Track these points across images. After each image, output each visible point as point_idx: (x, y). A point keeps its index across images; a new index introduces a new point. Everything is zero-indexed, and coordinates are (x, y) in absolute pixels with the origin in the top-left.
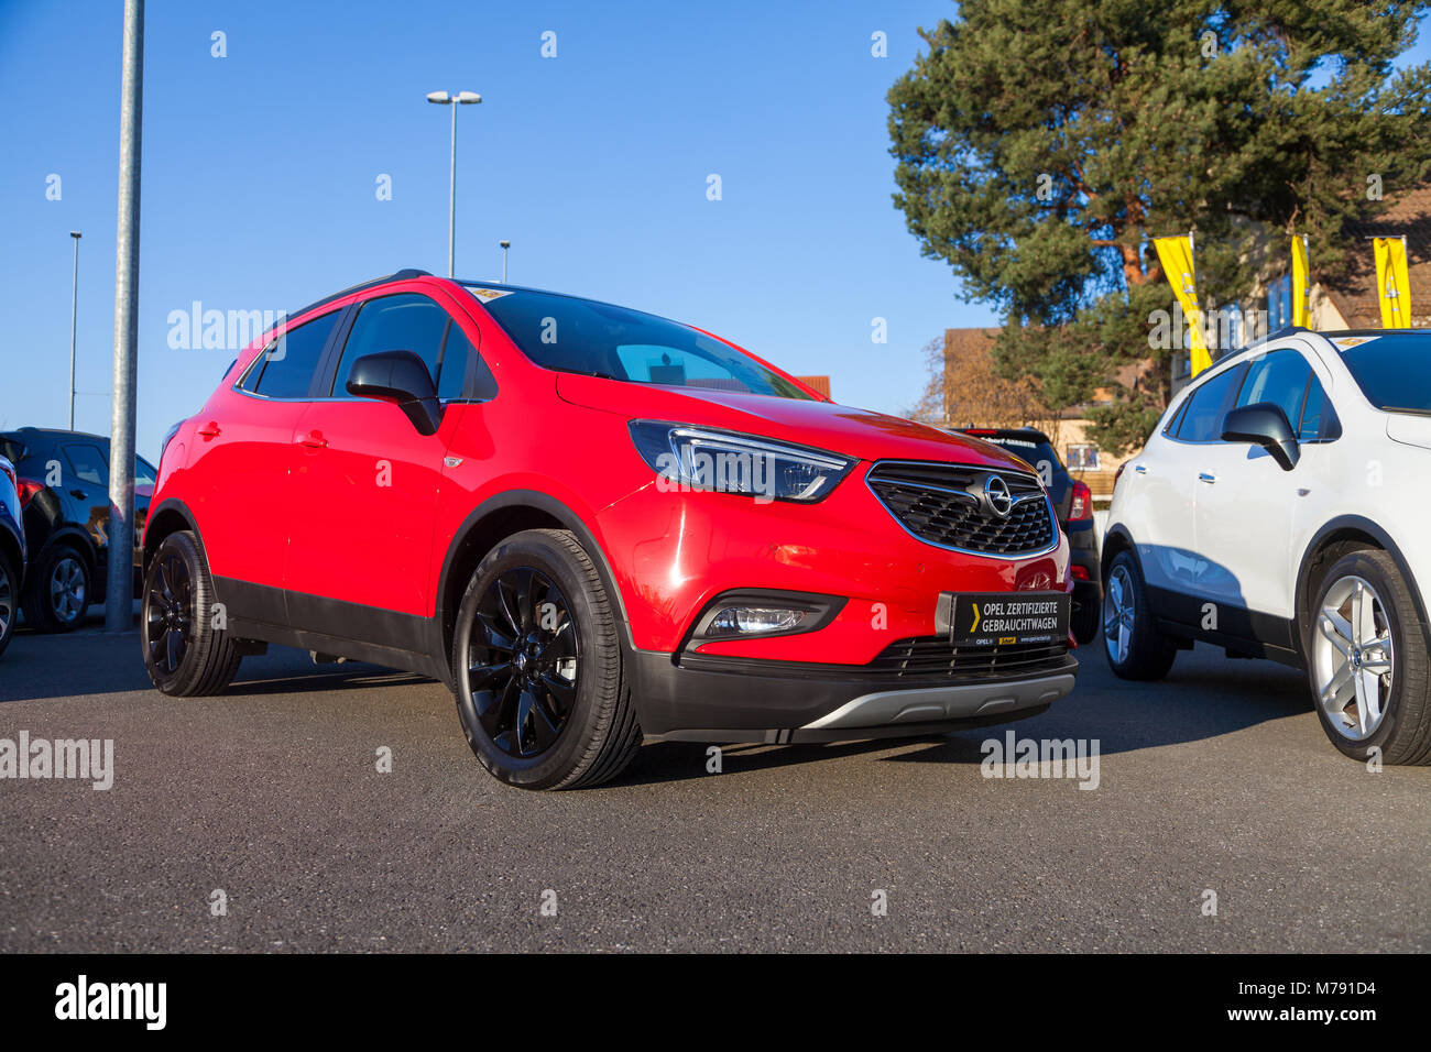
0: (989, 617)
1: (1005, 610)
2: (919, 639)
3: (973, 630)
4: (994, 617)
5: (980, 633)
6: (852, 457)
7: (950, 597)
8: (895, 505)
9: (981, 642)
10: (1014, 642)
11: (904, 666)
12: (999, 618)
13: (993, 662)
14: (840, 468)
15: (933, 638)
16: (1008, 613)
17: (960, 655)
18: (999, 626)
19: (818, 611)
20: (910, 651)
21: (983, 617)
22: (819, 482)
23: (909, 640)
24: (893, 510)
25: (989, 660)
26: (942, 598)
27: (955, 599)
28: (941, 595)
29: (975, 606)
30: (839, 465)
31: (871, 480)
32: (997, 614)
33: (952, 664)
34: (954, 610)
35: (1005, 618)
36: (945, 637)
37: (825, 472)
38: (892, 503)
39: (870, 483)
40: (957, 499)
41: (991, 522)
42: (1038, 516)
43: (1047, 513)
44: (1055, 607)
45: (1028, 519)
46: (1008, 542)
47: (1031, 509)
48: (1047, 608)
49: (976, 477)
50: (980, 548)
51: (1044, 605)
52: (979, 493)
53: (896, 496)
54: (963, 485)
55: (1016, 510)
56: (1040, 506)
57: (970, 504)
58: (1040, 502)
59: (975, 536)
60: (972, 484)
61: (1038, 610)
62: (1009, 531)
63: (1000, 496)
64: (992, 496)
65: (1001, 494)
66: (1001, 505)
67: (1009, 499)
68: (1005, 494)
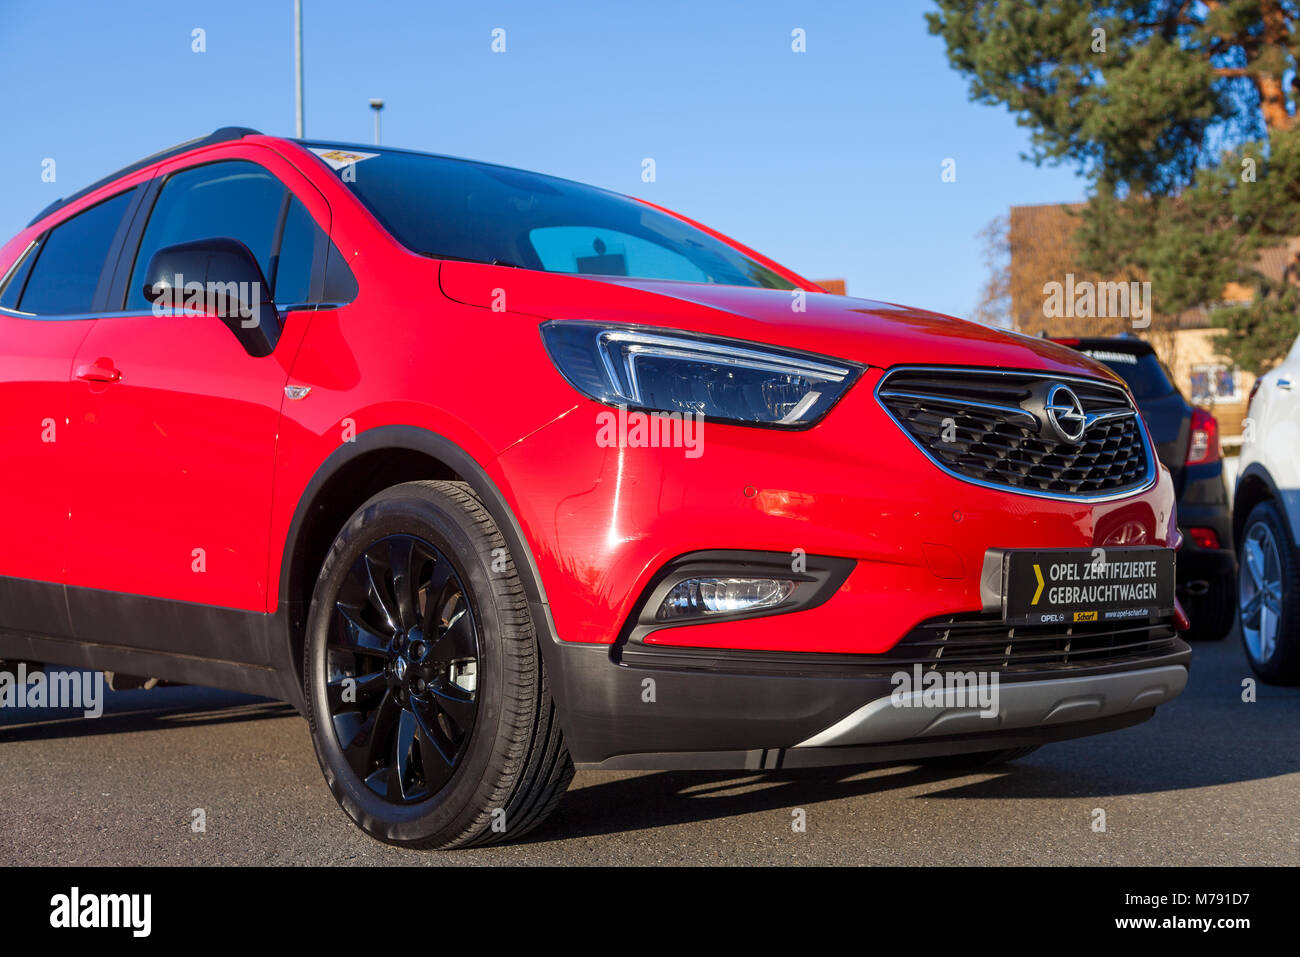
0: (1058, 584)
1: (1081, 572)
2: (960, 616)
3: (1035, 601)
4: (1064, 583)
5: (1045, 606)
6: (856, 363)
7: (1000, 556)
8: (920, 429)
9: (1047, 618)
10: (1095, 618)
11: (939, 655)
12: (1072, 584)
13: (1067, 649)
14: (839, 379)
15: (978, 614)
16: (1086, 577)
17: (1019, 639)
18: (1072, 595)
19: (814, 580)
20: (947, 633)
21: (1049, 584)
22: (810, 400)
23: (945, 618)
24: (913, 434)
25: (1062, 644)
26: (990, 558)
27: (1008, 558)
28: (987, 554)
29: (1037, 568)
30: (837, 375)
31: (883, 394)
32: (1069, 578)
33: (1008, 651)
34: (1007, 573)
35: (1081, 584)
36: (995, 614)
37: (818, 386)
38: (916, 426)
39: (883, 399)
40: (1007, 419)
41: (1056, 450)
42: (1126, 442)
43: (1138, 438)
44: (1153, 569)
45: (1110, 445)
46: (1081, 478)
47: (1115, 432)
48: (1141, 571)
49: (1033, 388)
50: (1043, 486)
51: (1137, 566)
52: (1039, 410)
53: (920, 417)
54: (1016, 400)
55: (1092, 433)
56: (1129, 428)
57: (1025, 425)
58: (1128, 422)
59: (1034, 471)
60: (1028, 396)
61: (1128, 573)
62: (1083, 462)
63: (1069, 414)
64: (1057, 414)
65: (1071, 410)
66: (1071, 426)
67: (1081, 416)
68: (1076, 411)
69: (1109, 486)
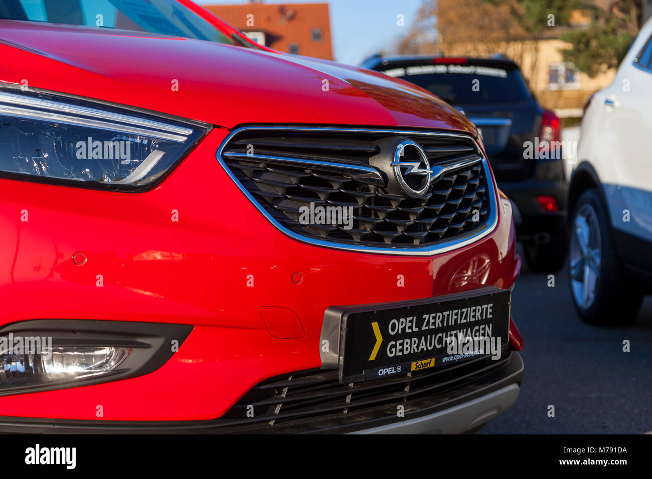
0: (397, 337)
1: (419, 324)
2: (297, 375)
3: (373, 357)
4: (403, 335)
5: (383, 360)
6: (200, 123)
7: (339, 315)
8: (264, 189)
9: (383, 372)
11: (277, 411)
12: (410, 336)
13: (407, 389)
14: (182, 139)
15: (319, 370)
16: (424, 328)
17: (359, 388)
18: (411, 346)
19: (147, 346)
20: (285, 390)
21: (387, 338)
22: (155, 158)
23: (284, 377)
24: (255, 196)
25: (401, 388)
26: (329, 317)
27: (345, 319)
28: (327, 312)
29: (375, 326)
30: (180, 135)
31: (227, 154)
32: (408, 331)
33: (348, 399)
34: (344, 334)
35: (419, 335)
36: (331, 369)
37: (164, 145)
38: (260, 186)
39: (226, 160)
40: (354, 177)
41: (402, 204)
42: (472, 189)
43: (484, 182)
44: (490, 311)
45: (456, 194)
46: (425, 230)
47: (462, 180)
48: (478, 314)
49: (382, 143)
50: (388, 241)
51: (475, 311)
52: (386, 166)
53: (265, 176)
54: (364, 157)
55: (438, 184)
56: (475, 174)
57: (372, 181)
58: (475, 169)
59: (378, 227)
60: (377, 152)
61: (466, 318)
62: (428, 214)
63: (415, 168)
64: (403, 170)
65: (417, 165)
66: (417, 181)
67: (429, 171)
68: (423, 166)
69: (453, 234)
